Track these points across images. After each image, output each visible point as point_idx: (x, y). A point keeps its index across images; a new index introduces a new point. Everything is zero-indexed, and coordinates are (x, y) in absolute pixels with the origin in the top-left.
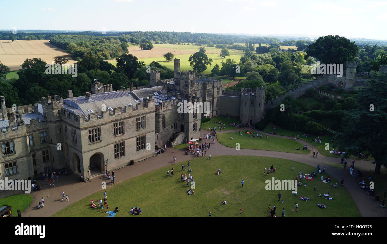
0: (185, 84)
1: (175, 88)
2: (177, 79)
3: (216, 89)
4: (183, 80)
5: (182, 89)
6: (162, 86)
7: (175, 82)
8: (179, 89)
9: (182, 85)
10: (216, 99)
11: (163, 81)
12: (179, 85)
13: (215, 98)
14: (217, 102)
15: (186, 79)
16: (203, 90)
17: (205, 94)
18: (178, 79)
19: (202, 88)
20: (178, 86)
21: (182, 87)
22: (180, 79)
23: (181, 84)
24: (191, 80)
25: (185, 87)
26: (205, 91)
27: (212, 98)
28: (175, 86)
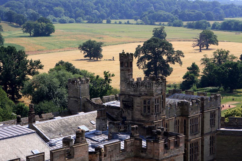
0: (145, 107)
1: (123, 115)
2: (127, 97)
3: (207, 117)
4: (139, 96)
5: (138, 116)
6: (96, 111)
7: (123, 101)
8: (132, 117)
9: (139, 108)
10: (208, 137)
11: (96, 100)
12: (133, 109)
13: (207, 134)
14: (211, 143)
15: (146, 95)
16: (181, 117)
17: (185, 127)
18: (129, 95)
19: (179, 114)
20: (129, 111)
21: (137, 112)
22: (133, 95)
23: (135, 106)
24: (157, 97)
25: (145, 111)
26: (185, 120)
27: (200, 134)
28: (124, 110)
